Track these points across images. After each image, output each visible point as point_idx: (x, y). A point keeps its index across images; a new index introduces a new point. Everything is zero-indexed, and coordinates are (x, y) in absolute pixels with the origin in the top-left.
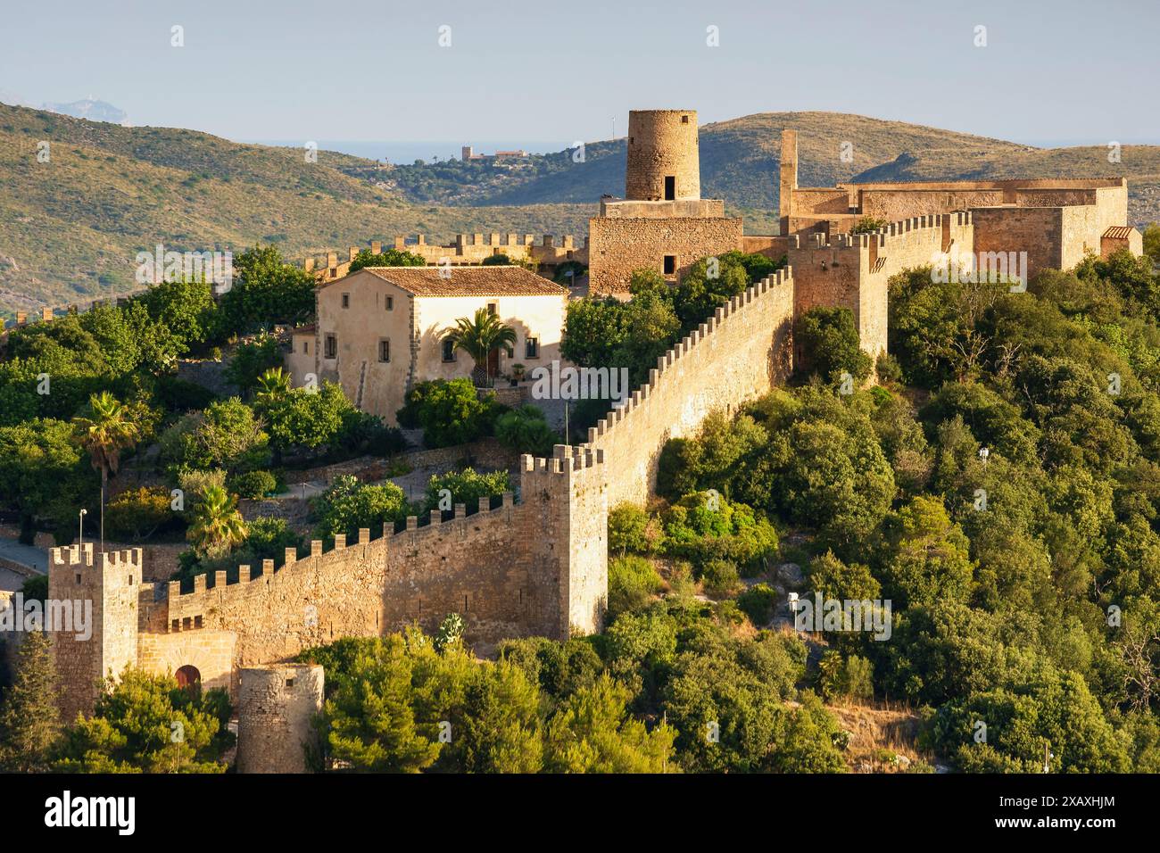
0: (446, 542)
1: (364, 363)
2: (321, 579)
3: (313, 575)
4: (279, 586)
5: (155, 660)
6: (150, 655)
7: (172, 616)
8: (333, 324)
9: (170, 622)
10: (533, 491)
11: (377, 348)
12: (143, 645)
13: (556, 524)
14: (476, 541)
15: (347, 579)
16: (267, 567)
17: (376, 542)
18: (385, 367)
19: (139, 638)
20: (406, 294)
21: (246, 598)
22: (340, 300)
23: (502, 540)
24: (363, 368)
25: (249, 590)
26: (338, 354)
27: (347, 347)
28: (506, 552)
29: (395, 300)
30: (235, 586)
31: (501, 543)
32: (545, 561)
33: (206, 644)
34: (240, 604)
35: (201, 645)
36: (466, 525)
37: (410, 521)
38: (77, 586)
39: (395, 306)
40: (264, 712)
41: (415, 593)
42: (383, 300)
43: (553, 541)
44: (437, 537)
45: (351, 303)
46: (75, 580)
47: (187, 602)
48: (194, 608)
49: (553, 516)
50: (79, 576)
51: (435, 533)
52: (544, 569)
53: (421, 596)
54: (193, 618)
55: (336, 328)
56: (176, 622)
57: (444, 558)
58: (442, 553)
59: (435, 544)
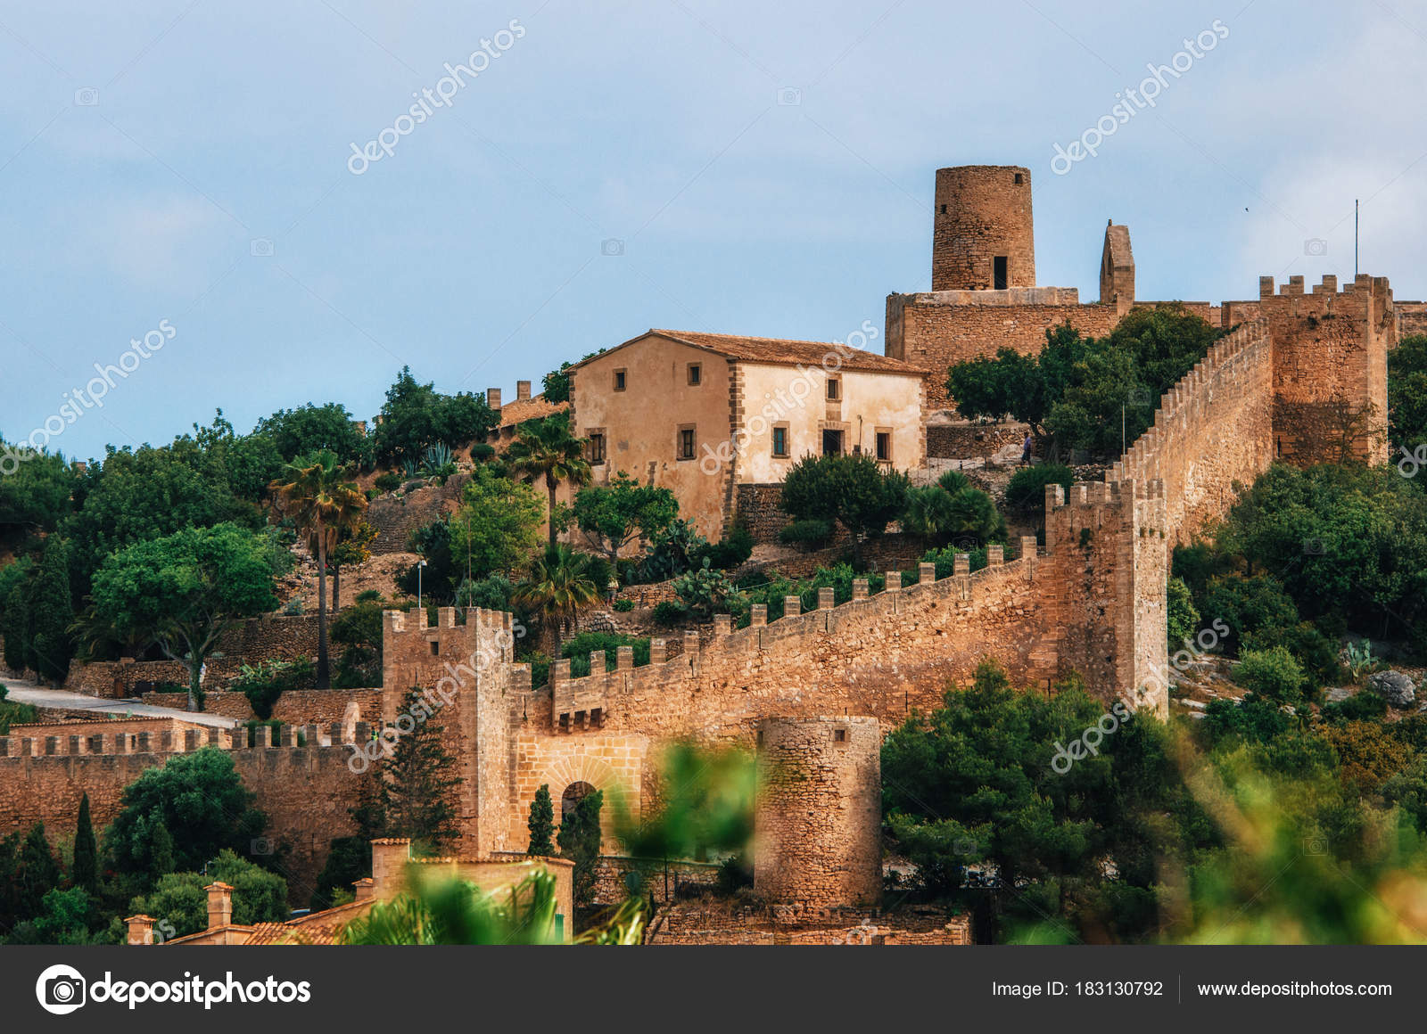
0: (942, 609)
1: (653, 465)
2: (766, 659)
3: (755, 654)
4: (706, 669)
5: (534, 773)
6: (528, 766)
7: (560, 708)
8: (600, 415)
9: (557, 717)
10: (1067, 534)
11: (675, 442)
12: (518, 752)
13: (1109, 578)
14: (986, 608)
15: (800, 660)
16: (689, 641)
17: (842, 607)
18: (686, 466)
19: (512, 742)
20: (723, 360)
21: (661, 687)
22: (610, 381)
23: (1023, 606)
24: (652, 472)
25: (665, 673)
26: (609, 456)
27: (624, 446)
28: (1028, 624)
29: (703, 369)
30: (645, 667)
31: (1020, 612)
32: (1090, 634)
33: (606, 752)
34: (652, 694)
35: (598, 752)
36: (970, 584)
37: (891, 577)
38: (432, 659)
39: (704, 379)
40: (803, 778)
41: (899, 683)
42: (683, 371)
43: (1104, 603)
44: (930, 601)
45: (629, 381)
46: (429, 651)
47: (580, 688)
48: (590, 697)
49: (1105, 566)
50: (435, 645)
51: (927, 595)
52: (1089, 647)
53: (908, 687)
54: (589, 712)
55: (604, 421)
56: (565, 717)
57: (939, 632)
58: (937, 624)
59: (927, 611)
